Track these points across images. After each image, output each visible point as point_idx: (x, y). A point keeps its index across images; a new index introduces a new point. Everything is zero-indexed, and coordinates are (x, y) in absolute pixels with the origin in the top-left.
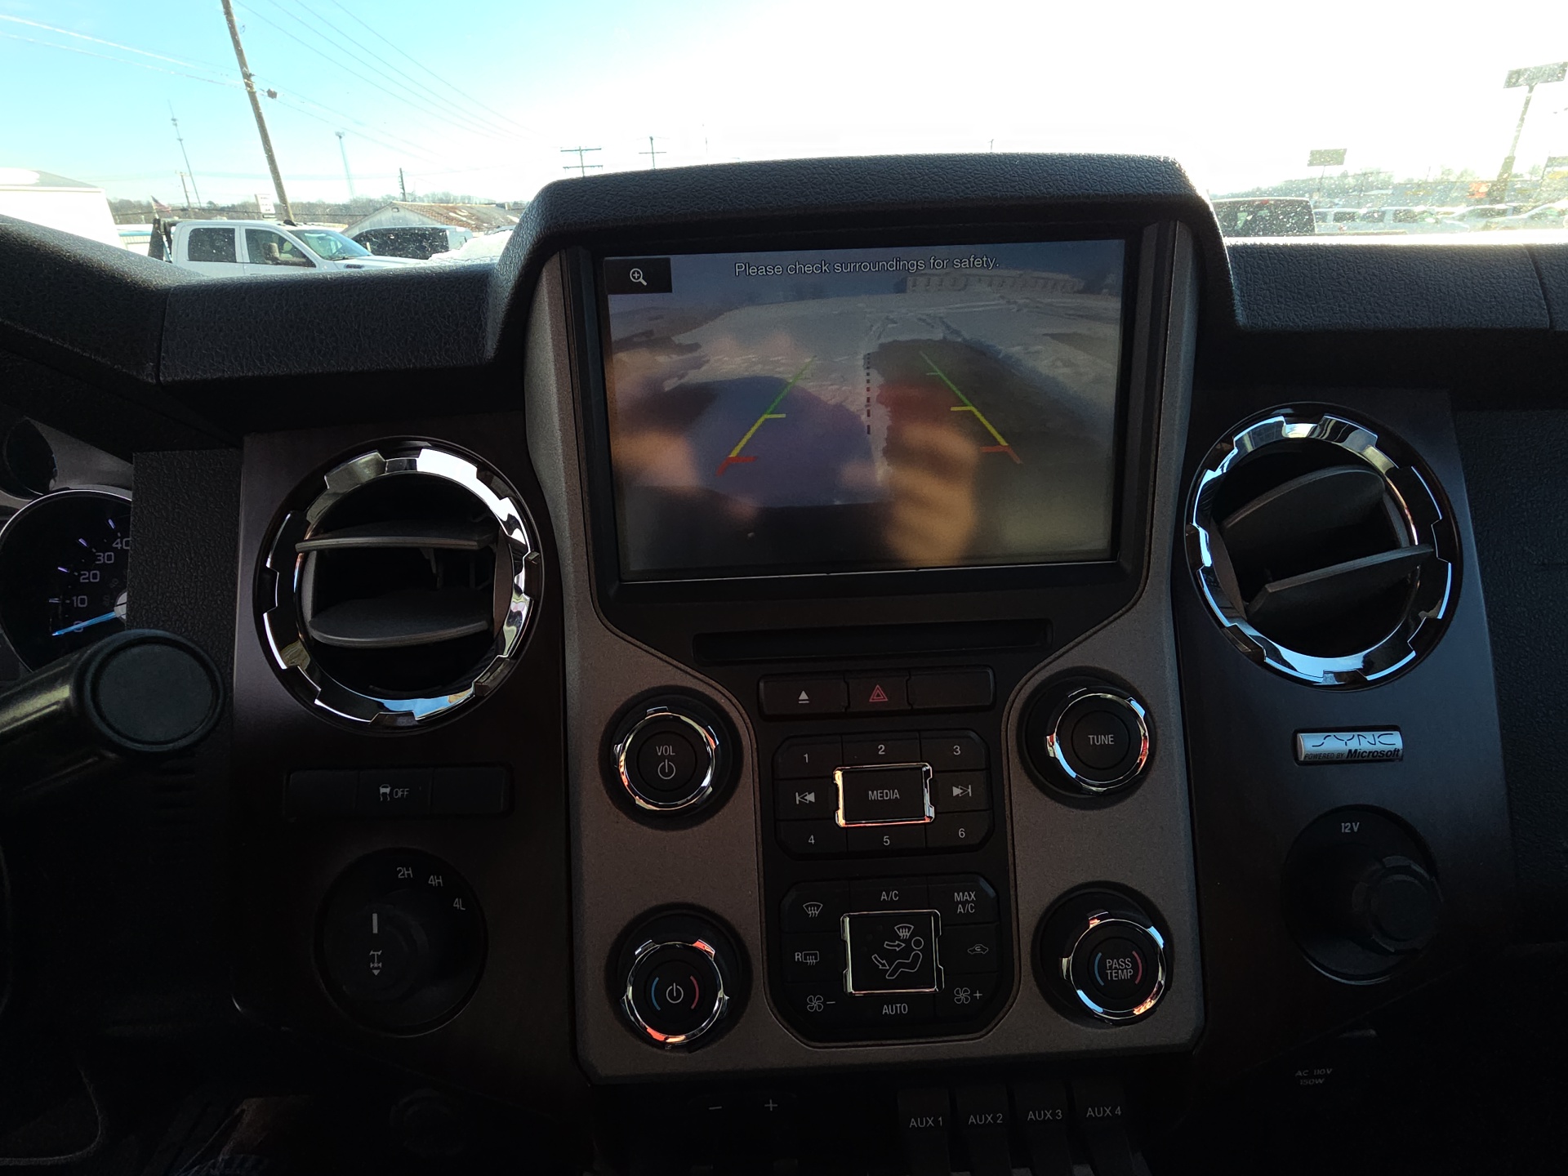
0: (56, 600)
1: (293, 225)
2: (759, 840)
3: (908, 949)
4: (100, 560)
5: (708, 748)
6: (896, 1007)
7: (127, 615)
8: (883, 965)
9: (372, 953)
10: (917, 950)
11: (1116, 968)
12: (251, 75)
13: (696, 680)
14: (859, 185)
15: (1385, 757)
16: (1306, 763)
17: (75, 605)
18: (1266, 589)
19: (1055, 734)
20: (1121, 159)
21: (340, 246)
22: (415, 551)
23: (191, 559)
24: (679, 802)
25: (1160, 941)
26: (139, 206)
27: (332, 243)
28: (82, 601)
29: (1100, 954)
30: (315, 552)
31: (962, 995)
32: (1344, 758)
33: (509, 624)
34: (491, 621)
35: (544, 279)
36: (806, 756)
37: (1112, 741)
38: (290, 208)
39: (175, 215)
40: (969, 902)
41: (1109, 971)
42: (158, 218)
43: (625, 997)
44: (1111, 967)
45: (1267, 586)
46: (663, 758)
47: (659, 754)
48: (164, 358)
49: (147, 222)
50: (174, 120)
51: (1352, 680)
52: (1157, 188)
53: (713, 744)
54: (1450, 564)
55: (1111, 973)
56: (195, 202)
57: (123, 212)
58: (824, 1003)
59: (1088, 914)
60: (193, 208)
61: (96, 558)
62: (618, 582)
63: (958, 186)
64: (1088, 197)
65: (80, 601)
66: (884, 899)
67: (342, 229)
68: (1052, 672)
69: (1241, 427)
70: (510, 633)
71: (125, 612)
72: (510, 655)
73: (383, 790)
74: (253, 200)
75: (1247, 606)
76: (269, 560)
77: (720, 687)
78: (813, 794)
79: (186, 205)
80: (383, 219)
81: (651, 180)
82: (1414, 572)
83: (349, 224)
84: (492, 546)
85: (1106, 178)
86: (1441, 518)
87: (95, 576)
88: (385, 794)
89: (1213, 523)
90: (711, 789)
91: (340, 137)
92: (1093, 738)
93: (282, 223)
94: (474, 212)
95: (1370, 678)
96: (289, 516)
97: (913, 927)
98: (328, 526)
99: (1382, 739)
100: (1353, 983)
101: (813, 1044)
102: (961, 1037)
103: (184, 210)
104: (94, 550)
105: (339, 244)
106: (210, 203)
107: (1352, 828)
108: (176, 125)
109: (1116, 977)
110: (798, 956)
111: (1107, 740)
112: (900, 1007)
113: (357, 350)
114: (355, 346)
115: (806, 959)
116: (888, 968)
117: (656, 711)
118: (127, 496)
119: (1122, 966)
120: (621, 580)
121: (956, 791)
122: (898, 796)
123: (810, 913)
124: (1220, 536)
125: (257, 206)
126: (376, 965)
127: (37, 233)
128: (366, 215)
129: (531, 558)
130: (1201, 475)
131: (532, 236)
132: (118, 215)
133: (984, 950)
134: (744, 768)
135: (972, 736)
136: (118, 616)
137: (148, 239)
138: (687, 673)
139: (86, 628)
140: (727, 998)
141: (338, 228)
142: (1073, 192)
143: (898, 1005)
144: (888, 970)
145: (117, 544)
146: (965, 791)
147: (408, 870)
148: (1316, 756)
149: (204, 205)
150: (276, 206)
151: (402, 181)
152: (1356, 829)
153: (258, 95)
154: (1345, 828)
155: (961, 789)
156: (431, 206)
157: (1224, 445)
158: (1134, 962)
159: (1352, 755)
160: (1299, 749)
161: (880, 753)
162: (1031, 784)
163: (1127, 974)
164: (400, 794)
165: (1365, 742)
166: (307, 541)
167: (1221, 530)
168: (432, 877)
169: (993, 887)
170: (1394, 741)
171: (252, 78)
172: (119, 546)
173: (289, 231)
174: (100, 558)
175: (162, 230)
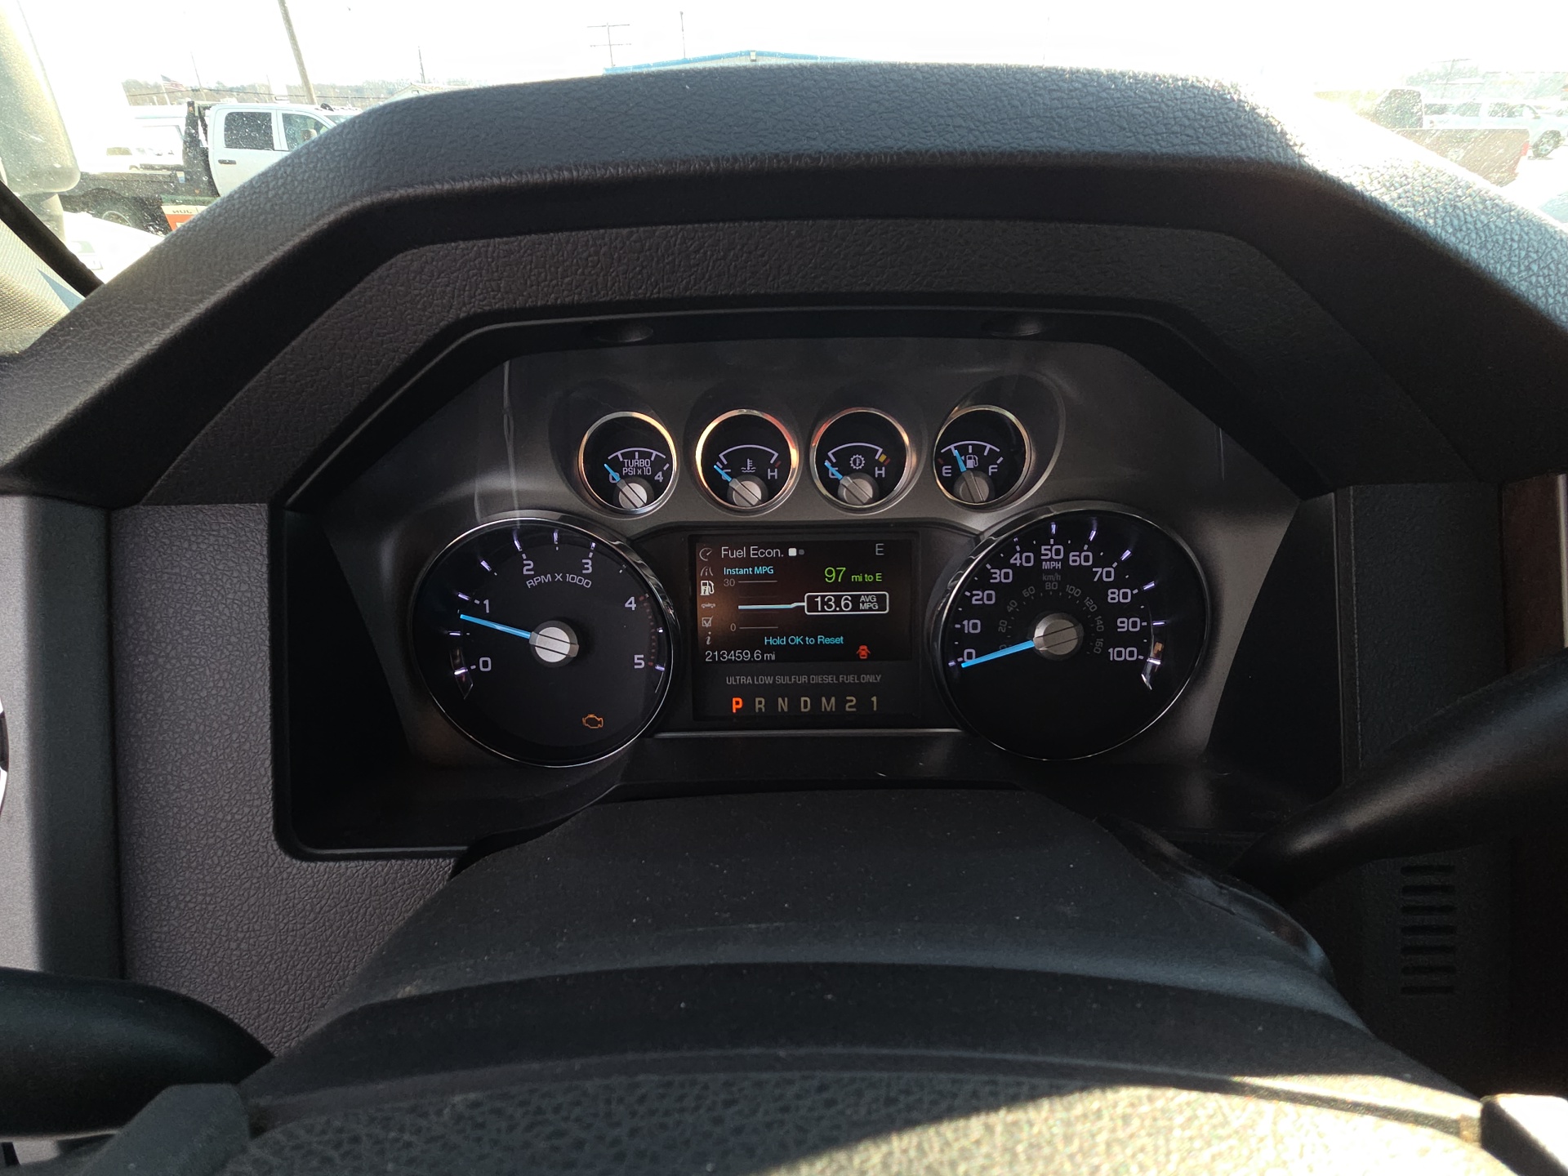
1: (331, 110)
4: (996, 578)
17: (966, 631)
26: (147, 86)
28: (975, 626)
38: (312, 90)
39: (209, 97)
57: (135, 93)
61: (990, 576)
65: (973, 626)
87: (989, 597)
93: (319, 107)
104: (988, 566)
132: (135, 97)
145: (1016, 559)
150: (295, 87)
172: (1018, 562)
173: (327, 116)
174: (997, 576)
175: (197, 114)
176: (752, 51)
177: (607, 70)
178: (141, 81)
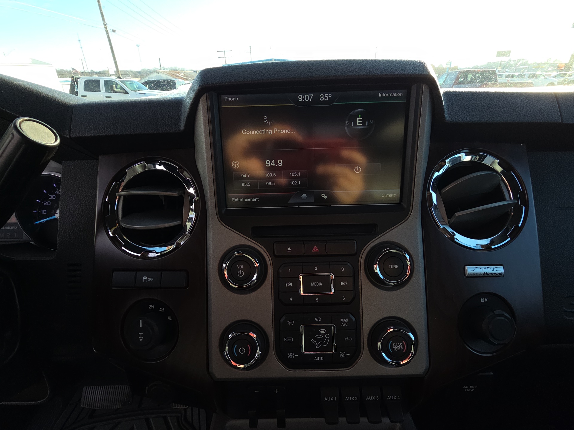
0: (36, 212)
1: (120, 78)
2: (273, 299)
3: (324, 338)
5: (255, 266)
6: (319, 358)
7: (59, 217)
8: (315, 343)
9: (140, 333)
10: (327, 338)
11: (396, 347)
12: (106, 24)
13: (252, 243)
14: (310, 70)
15: (497, 275)
16: (468, 277)
17: (42, 213)
18: (455, 215)
19: (377, 264)
20: (404, 62)
21: (137, 86)
22: (157, 196)
23: (81, 198)
24: (244, 285)
25: (413, 338)
26: (67, 71)
27: (135, 85)
28: (45, 212)
29: (391, 342)
30: (123, 196)
31: (342, 355)
32: (482, 275)
33: (188, 222)
34: (182, 221)
35: (201, 103)
36: (290, 270)
37: (397, 267)
38: (120, 72)
39: (79, 75)
40: (346, 322)
41: (394, 348)
42: (73, 76)
43: (225, 351)
44: (395, 346)
45: (456, 214)
46: (239, 269)
47: (238, 268)
48: (72, 129)
49: (69, 77)
50: (79, 40)
51: (487, 248)
52: (416, 72)
53: (257, 265)
54: (524, 207)
55: (395, 348)
56: (86, 70)
57: (61, 74)
58: (294, 356)
59: (388, 328)
60: (86, 72)
61: (49, 197)
62: (225, 208)
63: (345, 71)
64: (391, 75)
65: (44, 212)
66: (316, 320)
67: (138, 80)
68: (377, 243)
69: (448, 157)
70: (189, 225)
71: (58, 216)
72: (188, 233)
73: (144, 278)
74: (107, 69)
75: (449, 220)
76: (107, 198)
77: (260, 245)
78: (292, 283)
79: (83, 71)
80: (153, 76)
81: (238, 69)
82: (511, 209)
83: (141, 78)
84: (183, 195)
85: (398, 68)
86: (521, 190)
87: (49, 203)
88: (145, 280)
89: (438, 191)
90: (256, 281)
91: (138, 46)
92: (391, 266)
93: (117, 78)
94: (186, 74)
95: (493, 247)
96: (114, 183)
97: (326, 330)
98: (128, 187)
99: (496, 269)
100: (482, 355)
101: (290, 369)
102: (342, 369)
103: (82, 73)
104: (49, 194)
105: (137, 85)
106: (92, 70)
107: (485, 300)
108: (80, 42)
109: (396, 350)
110: (285, 339)
111: (396, 267)
112: (321, 358)
113: (137, 127)
114: (136, 125)
115: (288, 340)
116: (317, 344)
117: (238, 253)
118: (60, 176)
119: (399, 346)
120: (227, 208)
121: (342, 283)
122: (321, 284)
123: (290, 324)
124: (440, 196)
125: (108, 71)
126: (141, 338)
127: (30, 85)
128: (147, 75)
129: (196, 199)
130: (433, 174)
131: (196, 88)
132: (59, 75)
133: (350, 339)
134: (268, 274)
135: (348, 264)
136: (57, 217)
137: (70, 83)
138: (249, 240)
139: (46, 221)
140: (260, 353)
141: (137, 80)
142: (386, 73)
143: (320, 357)
144: (317, 345)
146: (345, 283)
147: (152, 306)
148: (472, 274)
149: (90, 71)
150: (115, 72)
151: (160, 63)
152: (486, 301)
153: (109, 31)
154: (482, 300)
155: (344, 283)
156: (170, 72)
157: (443, 163)
158: (403, 344)
159: (485, 275)
160: (466, 272)
161: (315, 269)
162: (369, 282)
163: (401, 349)
164: (150, 279)
165: (490, 270)
166: (120, 192)
167: (440, 194)
168: (161, 308)
169: (355, 318)
170: (501, 270)
171: (107, 25)
172: (57, 193)
173: (119, 81)
174: (51, 197)
175: (75, 80)
176: (273, 59)
177: (223, 65)
178: (65, 69)
